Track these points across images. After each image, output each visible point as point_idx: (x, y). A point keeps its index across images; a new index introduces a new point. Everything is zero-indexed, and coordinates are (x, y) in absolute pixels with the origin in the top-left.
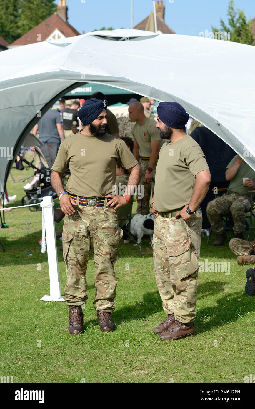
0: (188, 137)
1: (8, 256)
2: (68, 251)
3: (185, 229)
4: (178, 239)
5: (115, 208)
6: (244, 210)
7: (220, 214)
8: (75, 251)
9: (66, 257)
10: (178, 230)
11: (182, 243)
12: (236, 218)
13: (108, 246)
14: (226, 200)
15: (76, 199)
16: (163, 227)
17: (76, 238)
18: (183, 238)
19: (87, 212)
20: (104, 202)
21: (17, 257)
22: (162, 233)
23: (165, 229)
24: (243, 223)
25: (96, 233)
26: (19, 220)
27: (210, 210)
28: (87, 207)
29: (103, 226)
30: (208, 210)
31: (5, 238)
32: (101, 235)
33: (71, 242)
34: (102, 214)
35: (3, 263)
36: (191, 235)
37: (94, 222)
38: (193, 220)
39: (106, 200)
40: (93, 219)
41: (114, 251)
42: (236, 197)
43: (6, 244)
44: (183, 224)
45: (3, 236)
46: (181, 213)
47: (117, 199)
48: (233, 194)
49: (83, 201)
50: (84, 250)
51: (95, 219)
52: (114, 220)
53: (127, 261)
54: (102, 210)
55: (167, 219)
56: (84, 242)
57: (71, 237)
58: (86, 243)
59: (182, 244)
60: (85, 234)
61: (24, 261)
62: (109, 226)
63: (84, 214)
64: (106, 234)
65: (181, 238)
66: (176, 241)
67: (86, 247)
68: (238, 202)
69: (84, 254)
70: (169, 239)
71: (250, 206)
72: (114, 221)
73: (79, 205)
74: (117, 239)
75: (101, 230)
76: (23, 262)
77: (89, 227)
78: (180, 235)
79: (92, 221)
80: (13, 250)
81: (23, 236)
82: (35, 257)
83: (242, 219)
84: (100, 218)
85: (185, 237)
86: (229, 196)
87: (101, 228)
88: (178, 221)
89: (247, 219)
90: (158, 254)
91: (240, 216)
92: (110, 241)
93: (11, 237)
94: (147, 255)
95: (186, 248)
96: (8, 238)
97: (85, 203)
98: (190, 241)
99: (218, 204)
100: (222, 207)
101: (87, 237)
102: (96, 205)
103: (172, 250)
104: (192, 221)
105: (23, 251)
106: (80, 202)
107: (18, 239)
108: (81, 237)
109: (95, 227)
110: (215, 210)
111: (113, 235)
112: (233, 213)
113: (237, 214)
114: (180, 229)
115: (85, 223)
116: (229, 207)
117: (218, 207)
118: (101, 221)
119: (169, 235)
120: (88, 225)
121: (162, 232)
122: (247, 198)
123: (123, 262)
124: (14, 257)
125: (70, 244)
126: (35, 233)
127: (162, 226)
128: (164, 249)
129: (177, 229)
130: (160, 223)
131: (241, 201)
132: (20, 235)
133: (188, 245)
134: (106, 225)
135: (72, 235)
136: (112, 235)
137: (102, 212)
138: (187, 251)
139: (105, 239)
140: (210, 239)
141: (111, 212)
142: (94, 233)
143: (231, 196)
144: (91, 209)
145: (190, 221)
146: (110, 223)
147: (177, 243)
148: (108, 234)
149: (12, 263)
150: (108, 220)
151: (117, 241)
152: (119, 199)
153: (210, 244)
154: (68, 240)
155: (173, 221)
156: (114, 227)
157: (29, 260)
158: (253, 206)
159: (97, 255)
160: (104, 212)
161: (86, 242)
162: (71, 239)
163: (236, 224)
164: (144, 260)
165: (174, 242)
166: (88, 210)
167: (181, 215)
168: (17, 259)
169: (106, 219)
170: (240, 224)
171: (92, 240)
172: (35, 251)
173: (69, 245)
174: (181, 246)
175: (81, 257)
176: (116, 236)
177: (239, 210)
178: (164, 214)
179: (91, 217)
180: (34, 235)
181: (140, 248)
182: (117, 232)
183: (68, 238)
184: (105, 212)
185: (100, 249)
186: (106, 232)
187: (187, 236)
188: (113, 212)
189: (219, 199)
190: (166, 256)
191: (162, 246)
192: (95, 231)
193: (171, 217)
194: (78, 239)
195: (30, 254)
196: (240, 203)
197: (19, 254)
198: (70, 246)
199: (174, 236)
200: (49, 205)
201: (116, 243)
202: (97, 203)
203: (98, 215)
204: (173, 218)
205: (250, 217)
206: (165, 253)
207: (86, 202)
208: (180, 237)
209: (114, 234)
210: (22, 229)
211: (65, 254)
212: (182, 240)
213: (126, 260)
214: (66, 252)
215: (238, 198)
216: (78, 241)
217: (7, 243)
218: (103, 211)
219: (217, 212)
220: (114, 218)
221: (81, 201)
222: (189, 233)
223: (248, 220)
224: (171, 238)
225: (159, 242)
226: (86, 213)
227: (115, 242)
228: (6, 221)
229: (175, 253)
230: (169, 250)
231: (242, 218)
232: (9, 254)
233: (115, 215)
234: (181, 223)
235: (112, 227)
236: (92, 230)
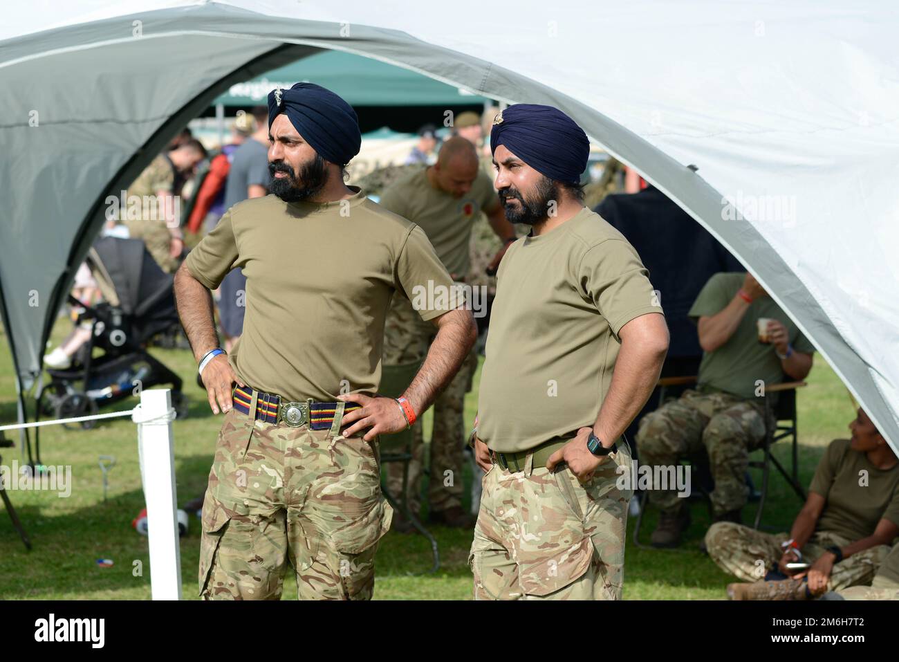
0: (589, 216)
1: (38, 564)
2: (213, 563)
3: (576, 508)
4: (554, 538)
5: (366, 437)
6: (744, 441)
7: (675, 454)
8: (234, 564)
9: (204, 580)
10: (552, 511)
11: (565, 551)
12: (721, 465)
13: (337, 556)
14: (695, 412)
15: (248, 401)
16: (506, 502)
17: (238, 524)
18: (568, 538)
19: (279, 443)
20: (332, 415)
21: (67, 570)
22: (505, 521)
23: (515, 506)
24: (739, 480)
25: (303, 512)
26: (84, 453)
27: (649, 441)
28: (278, 427)
29: (326, 491)
30: (643, 442)
31: (36, 508)
32: (318, 516)
33: (221, 532)
34: (323, 451)
35: (22, 586)
36: (596, 527)
37: (297, 477)
38: (601, 478)
39: (340, 410)
40: (293, 468)
41: (356, 573)
42: (723, 405)
43: (36, 526)
44: (568, 491)
45: (32, 502)
46: (567, 452)
47: (374, 410)
48: (716, 394)
49: (270, 409)
50: (266, 564)
51: (299, 468)
52: (364, 475)
53: (394, 588)
54: (326, 441)
55: (518, 475)
56: (265, 535)
57: (223, 518)
58: (270, 540)
59: (565, 557)
60: (268, 512)
61: (85, 580)
62: (344, 492)
63: (267, 449)
64: (334, 518)
65: (562, 535)
66: (545, 545)
67: (272, 552)
68: (725, 418)
69: (266, 574)
70: (525, 540)
71: (762, 431)
72: (362, 477)
73: (256, 418)
74: (368, 535)
75: (320, 503)
76: (83, 584)
77: (281, 490)
78: (559, 526)
79: (289, 472)
80: (57, 546)
81: (91, 502)
82: (121, 569)
83: (737, 469)
84: (317, 463)
85: (574, 533)
86: (704, 400)
87: (319, 496)
88: (552, 482)
89: (750, 470)
90: (484, 587)
91: (732, 458)
92: (343, 540)
93: (55, 504)
94: (455, 569)
95: (579, 569)
96: (45, 507)
97: (275, 414)
98: (590, 546)
99: (672, 424)
100: (682, 431)
101: (274, 522)
102: (306, 423)
103: (532, 575)
104: (600, 483)
105: (85, 548)
106: (260, 409)
107: (73, 512)
108: (254, 519)
109: (300, 493)
110: (662, 442)
111: (356, 522)
112: (711, 449)
113: (724, 451)
114: (558, 507)
115: (271, 477)
116: (701, 435)
117: (672, 434)
118: (321, 474)
119: (525, 526)
120: (279, 484)
121: (503, 518)
122: (753, 408)
123: (381, 590)
124: (57, 569)
125: (220, 541)
126: (127, 494)
127: (502, 498)
128: (504, 570)
129: (551, 507)
130: (498, 489)
131: (737, 415)
132: (80, 499)
133: (586, 557)
134: (336, 488)
135: (227, 511)
136: (351, 521)
137: (326, 446)
138: (581, 578)
139: (330, 533)
140: (641, 525)
141: (355, 451)
142: (299, 510)
143: (709, 399)
144: (290, 436)
145: (593, 482)
146: (350, 483)
147: (550, 553)
148: (338, 519)
149: (50, 586)
150: (343, 471)
151: (368, 542)
152: (382, 412)
153: (641, 542)
154: (213, 525)
155: (538, 479)
156: (363, 497)
157: (100, 577)
158: (773, 432)
159: (306, 578)
160: (330, 448)
161: (270, 536)
162: (221, 525)
163: (720, 483)
164: (446, 585)
165: (539, 547)
166: (280, 436)
167: (566, 459)
168: (65, 575)
169: (336, 469)
170: (733, 482)
171: (293, 531)
172: (123, 550)
173: (215, 544)
174: (562, 561)
175: (253, 586)
176: (367, 524)
177: (730, 440)
178: (511, 460)
179: (287, 461)
180: (122, 501)
181: (435, 548)
182: (372, 514)
183: (214, 520)
184: (334, 447)
185: (317, 561)
186: (335, 510)
187: (581, 530)
188: (362, 450)
189: (675, 407)
190: (511, 595)
191: (500, 561)
192: (301, 505)
193: (533, 468)
194: (245, 525)
195: (107, 558)
196: (733, 421)
197: (71, 557)
198: (218, 547)
199: (541, 529)
200: (161, 418)
201: (363, 547)
202: (311, 416)
203: (312, 454)
204: (537, 472)
205: (762, 466)
206: (509, 584)
207: (276, 410)
208: (561, 531)
209: (362, 519)
210: (90, 480)
211: (203, 574)
212: (567, 542)
213: (393, 585)
214: (207, 565)
215: (728, 408)
216: (243, 533)
217: (39, 523)
218: (328, 442)
219: (668, 447)
220: (362, 469)
221: (264, 408)
222: (588, 519)
223: (756, 473)
224: (530, 537)
225: (491, 550)
226: (274, 446)
227: (360, 544)
228: (43, 456)
229: (541, 584)
230: (524, 573)
231: (739, 465)
232: (43, 557)
233: (366, 457)
234: (562, 489)
235: (356, 496)
236: (290, 502)
